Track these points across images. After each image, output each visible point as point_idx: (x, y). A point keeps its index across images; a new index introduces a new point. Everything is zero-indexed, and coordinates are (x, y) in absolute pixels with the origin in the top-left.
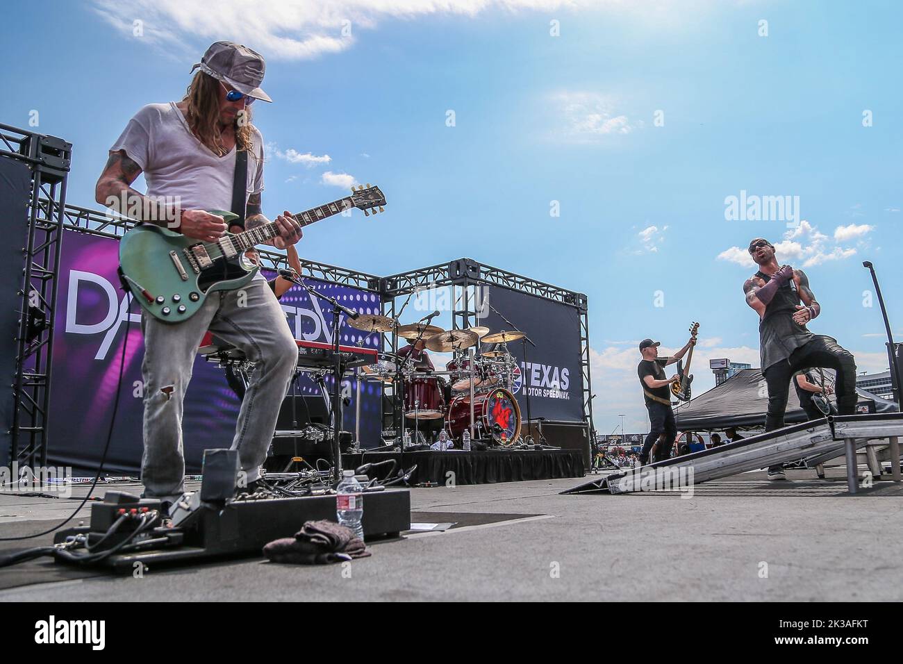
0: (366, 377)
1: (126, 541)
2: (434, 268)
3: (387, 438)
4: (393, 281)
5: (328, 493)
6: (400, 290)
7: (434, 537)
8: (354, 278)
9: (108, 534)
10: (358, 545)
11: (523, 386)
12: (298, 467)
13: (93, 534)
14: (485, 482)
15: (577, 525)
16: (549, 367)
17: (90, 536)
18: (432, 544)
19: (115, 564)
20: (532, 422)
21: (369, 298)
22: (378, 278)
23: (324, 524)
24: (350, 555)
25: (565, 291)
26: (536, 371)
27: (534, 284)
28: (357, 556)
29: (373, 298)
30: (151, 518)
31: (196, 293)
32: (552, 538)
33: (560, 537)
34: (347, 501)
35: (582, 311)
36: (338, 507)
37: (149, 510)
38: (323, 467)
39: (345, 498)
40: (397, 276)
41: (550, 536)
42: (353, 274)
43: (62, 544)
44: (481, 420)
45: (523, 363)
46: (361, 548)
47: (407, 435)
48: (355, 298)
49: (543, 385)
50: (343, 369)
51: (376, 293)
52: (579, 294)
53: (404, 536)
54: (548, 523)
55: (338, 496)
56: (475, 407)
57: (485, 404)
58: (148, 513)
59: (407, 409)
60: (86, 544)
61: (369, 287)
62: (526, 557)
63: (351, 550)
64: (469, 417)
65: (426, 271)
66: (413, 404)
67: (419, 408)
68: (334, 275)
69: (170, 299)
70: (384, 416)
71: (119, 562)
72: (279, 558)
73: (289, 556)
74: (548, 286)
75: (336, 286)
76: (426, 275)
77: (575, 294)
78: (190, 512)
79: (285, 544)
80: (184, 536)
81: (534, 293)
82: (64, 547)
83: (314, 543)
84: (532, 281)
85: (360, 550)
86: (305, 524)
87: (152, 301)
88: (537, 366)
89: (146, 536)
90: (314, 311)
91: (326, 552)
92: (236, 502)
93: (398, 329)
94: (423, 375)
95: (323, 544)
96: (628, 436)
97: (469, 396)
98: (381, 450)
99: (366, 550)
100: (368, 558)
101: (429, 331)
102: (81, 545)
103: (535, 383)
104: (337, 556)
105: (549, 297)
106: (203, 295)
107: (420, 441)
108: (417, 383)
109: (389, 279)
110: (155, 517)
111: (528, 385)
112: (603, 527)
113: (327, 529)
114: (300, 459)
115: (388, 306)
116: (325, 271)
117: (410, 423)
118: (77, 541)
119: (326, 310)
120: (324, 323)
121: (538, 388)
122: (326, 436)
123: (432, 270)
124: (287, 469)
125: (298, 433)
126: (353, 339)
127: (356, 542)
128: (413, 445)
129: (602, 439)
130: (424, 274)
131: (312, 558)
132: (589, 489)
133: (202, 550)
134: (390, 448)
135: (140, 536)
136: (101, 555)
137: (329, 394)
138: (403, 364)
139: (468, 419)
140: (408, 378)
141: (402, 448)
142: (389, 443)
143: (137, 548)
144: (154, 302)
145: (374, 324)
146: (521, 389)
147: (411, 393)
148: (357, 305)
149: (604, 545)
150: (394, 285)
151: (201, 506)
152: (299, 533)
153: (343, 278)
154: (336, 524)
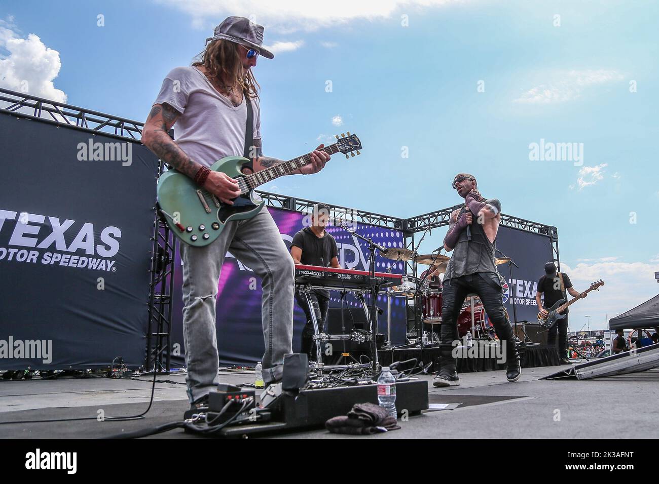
0: (394, 293)
1: (233, 418)
2: (442, 211)
3: (410, 338)
4: (412, 221)
5: (370, 383)
6: (417, 228)
7: (446, 414)
8: (384, 220)
9: (221, 413)
10: (391, 421)
11: (510, 297)
12: (347, 361)
13: (210, 413)
14: (484, 370)
15: (550, 405)
16: (530, 282)
17: (208, 414)
18: (444, 419)
19: (226, 434)
20: (518, 324)
21: (395, 235)
22: (400, 220)
23: (368, 406)
24: (386, 428)
25: (540, 225)
26: (520, 285)
27: (517, 221)
28: (391, 429)
29: (398, 235)
30: (249, 402)
31: (217, 223)
32: (531, 415)
33: (537, 414)
34: (384, 389)
35: (554, 240)
36: (378, 393)
37: (247, 397)
38: (365, 361)
39: (383, 387)
40: (415, 218)
41: (530, 413)
42: (383, 218)
43: (190, 420)
44: (480, 324)
45: (510, 280)
46: (393, 423)
47: (425, 336)
48: (385, 235)
49: (525, 296)
50: (377, 290)
51: (400, 231)
52: (551, 227)
53: (424, 414)
54: (530, 403)
55: (379, 386)
56: (475, 314)
57: (483, 312)
58: (247, 399)
59: (425, 317)
60: (206, 420)
61: (395, 226)
62: (512, 429)
63: (387, 424)
64: (471, 321)
65: (436, 214)
66: (429, 313)
67: (433, 316)
68: (369, 219)
69: (197, 229)
70: (408, 321)
71: (229, 433)
72: (336, 430)
73: (344, 429)
74: (527, 222)
75: (371, 227)
76: (436, 216)
77: (548, 227)
78: (275, 398)
79: (340, 420)
80: (271, 415)
81: (517, 227)
82: (191, 421)
83: (361, 419)
84: (515, 218)
85: (393, 424)
86: (355, 406)
87: (183, 230)
88: (520, 282)
89: (245, 414)
90: (355, 246)
91: (370, 426)
92: (306, 390)
93: (417, 259)
94: (436, 292)
95: (367, 420)
96: (593, 332)
97: (470, 306)
98: (406, 347)
99: (397, 424)
100: (399, 430)
101: (440, 259)
102: (202, 420)
103: (519, 294)
104: (377, 429)
105: (528, 230)
106: (222, 225)
107: (435, 340)
108: (432, 297)
109: (409, 220)
110: (252, 401)
111: (514, 296)
112: (570, 406)
113: (370, 409)
114: (347, 354)
115: (409, 240)
116: (362, 216)
117: (427, 327)
118: (199, 417)
119: (363, 245)
120: (362, 254)
121: (522, 298)
122: (366, 338)
123: (440, 213)
124: (338, 362)
125: (347, 336)
126: (383, 265)
127: (390, 419)
128: (430, 343)
129: (573, 335)
130: (435, 216)
131: (360, 430)
132: (560, 376)
133: (283, 424)
134: (413, 346)
135: (242, 415)
136: (216, 428)
137: (368, 307)
138: (421, 284)
139: (469, 324)
140: (425, 294)
141: (422, 346)
142: (412, 342)
143: (240, 423)
144: (185, 231)
145: (399, 254)
146: (509, 299)
147: (427, 304)
148: (386, 240)
149: (569, 420)
150: (413, 225)
151: (282, 394)
152: (350, 413)
153: (376, 220)
154: (376, 406)
